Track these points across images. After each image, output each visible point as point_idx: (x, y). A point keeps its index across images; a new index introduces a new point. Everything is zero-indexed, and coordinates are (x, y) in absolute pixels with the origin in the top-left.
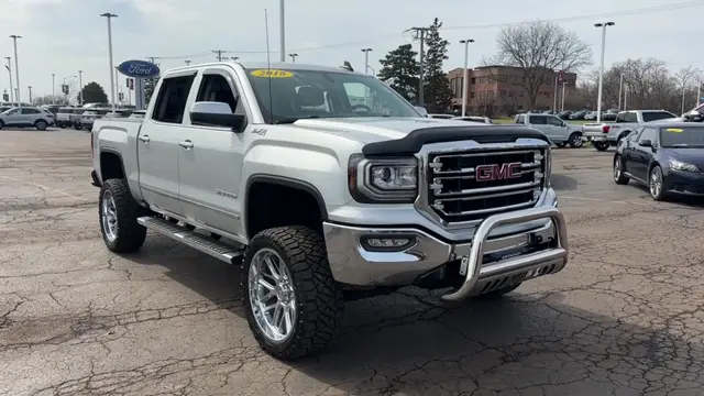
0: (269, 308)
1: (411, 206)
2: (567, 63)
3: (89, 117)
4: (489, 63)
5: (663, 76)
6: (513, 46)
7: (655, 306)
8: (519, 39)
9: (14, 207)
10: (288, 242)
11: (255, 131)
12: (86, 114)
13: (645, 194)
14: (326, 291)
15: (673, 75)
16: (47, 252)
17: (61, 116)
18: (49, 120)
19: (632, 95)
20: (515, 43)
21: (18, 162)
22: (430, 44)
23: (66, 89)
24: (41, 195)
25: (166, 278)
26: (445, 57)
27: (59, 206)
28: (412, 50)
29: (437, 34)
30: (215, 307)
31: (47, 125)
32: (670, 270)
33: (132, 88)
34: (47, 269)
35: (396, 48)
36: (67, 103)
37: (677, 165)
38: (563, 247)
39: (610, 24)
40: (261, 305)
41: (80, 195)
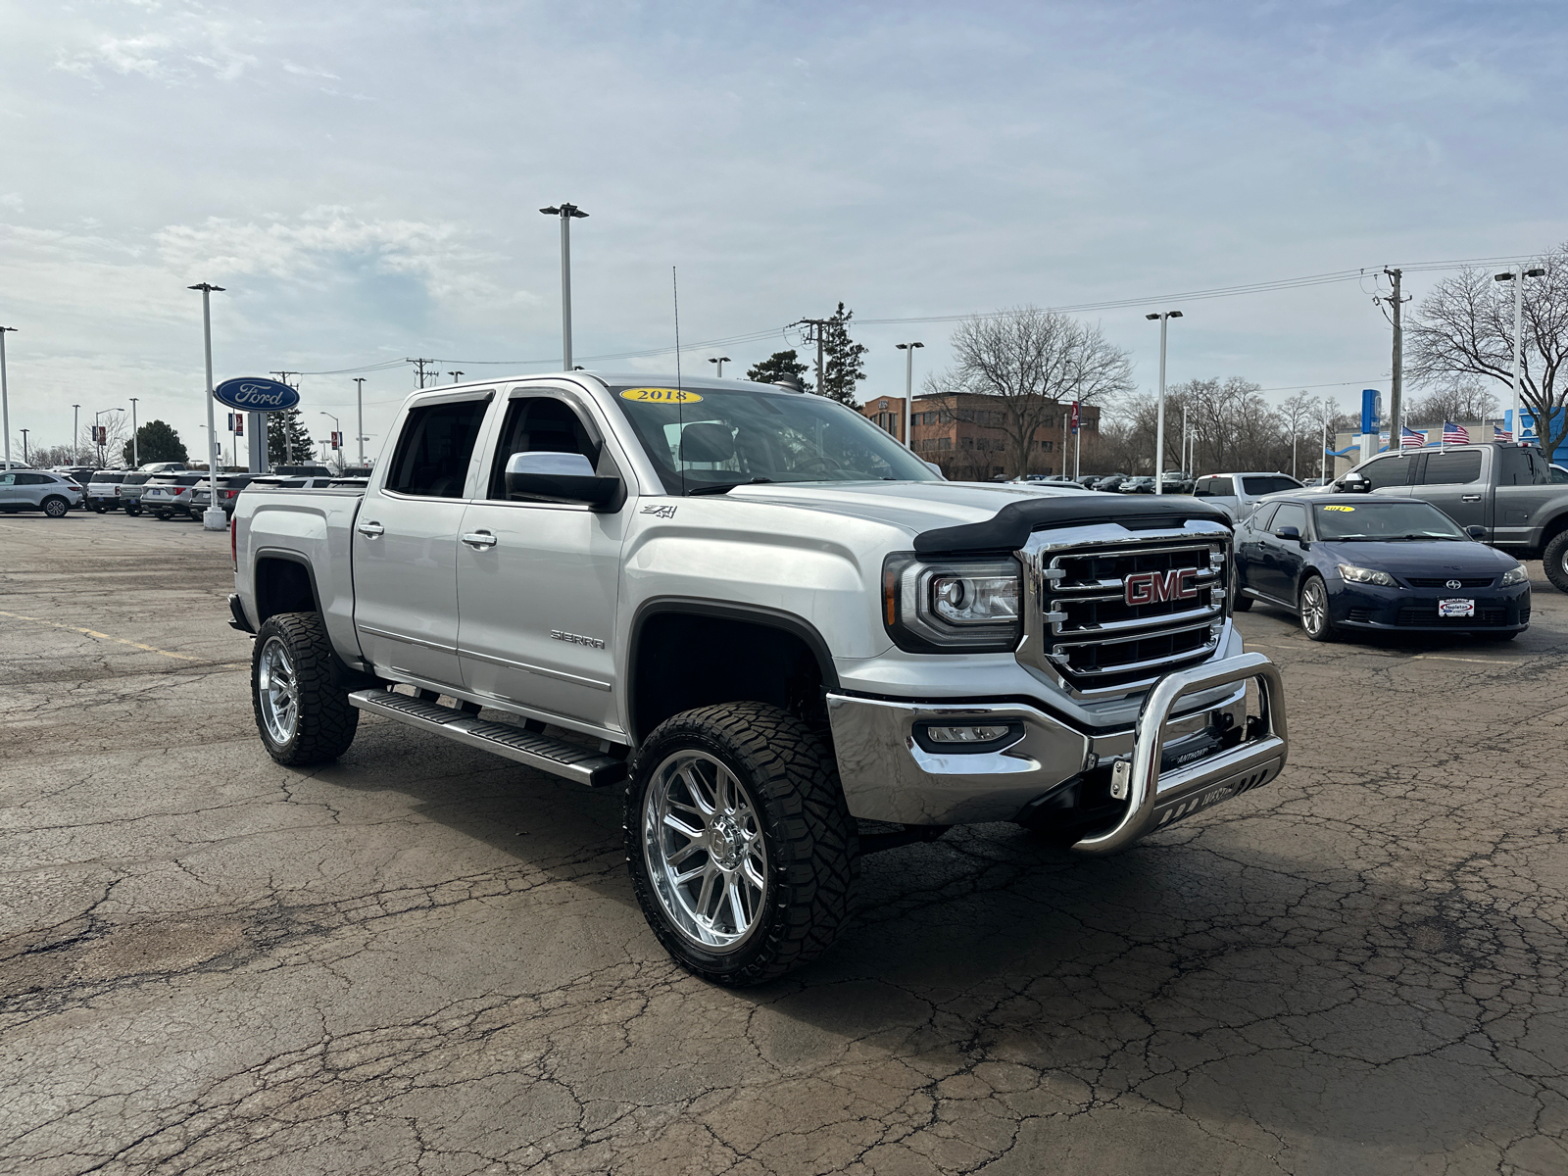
0: (689, 875)
1: (1008, 658)
2: (1086, 387)
3: (157, 491)
4: (942, 388)
5: (1256, 411)
6: (985, 356)
7: (1414, 846)
8: (996, 344)
9: (41, 676)
10: (745, 736)
11: (648, 511)
12: (151, 484)
13: (1291, 629)
14: (830, 839)
15: (1274, 410)
16: (142, 770)
17: (96, 489)
18: (74, 497)
19: (1202, 446)
20: (988, 354)
21: (24, 583)
22: (831, 351)
23: (99, 435)
24: (90, 650)
25: (418, 818)
26: (860, 376)
27: (139, 673)
28: (797, 361)
29: (843, 333)
30: (540, 877)
31: (69, 506)
32: (1406, 774)
33: (239, 431)
34: (153, 805)
35: (766, 358)
36: (102, 464)
37: (1354, 573)
38: (1278, 734)
39: (1174, 314)
40: (670, 870)
41: (175, 649)
